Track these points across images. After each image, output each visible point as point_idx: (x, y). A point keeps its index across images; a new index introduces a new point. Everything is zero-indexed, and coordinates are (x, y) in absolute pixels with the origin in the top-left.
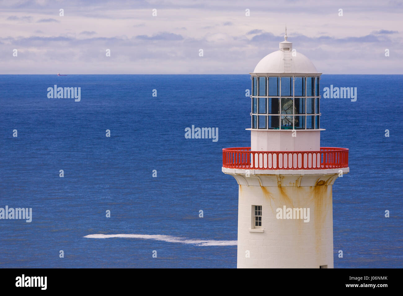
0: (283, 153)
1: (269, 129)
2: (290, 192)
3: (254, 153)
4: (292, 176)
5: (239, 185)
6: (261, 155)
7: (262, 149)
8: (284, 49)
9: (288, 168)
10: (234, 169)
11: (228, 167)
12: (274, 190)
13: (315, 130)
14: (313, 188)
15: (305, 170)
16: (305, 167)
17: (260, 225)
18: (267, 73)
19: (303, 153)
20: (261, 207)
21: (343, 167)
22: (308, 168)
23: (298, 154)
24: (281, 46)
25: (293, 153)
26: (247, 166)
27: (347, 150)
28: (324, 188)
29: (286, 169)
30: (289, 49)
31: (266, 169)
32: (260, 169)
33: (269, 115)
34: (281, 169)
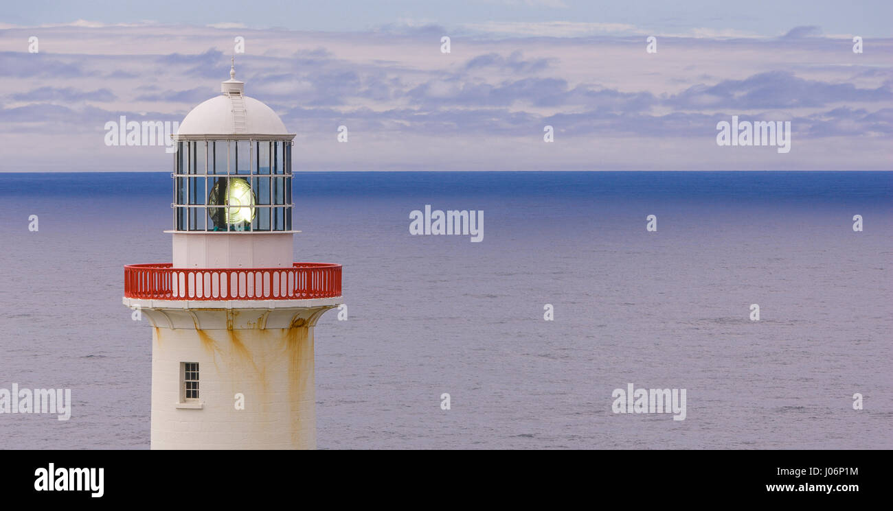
0: (238, 271)
1: (208, 230)
2: (247, 338)
4: (253, 311)
5: (155, 329)
6: (199, 275)
7: (196, 265)
8: (230, 93)
9: (247, 298)
10: (151, 300)
11: (137, 297)
12: (220, 336)
13: (286, 232)
14: (286, 332)
15: (276, 301)
16: (276, 295)
17: (195, 395)
19: (272, 271)
20: (198, 365)
21: (336, 295)
22: (280, 297)
23: (264, 272)
24: (224, 89)
26: (168, 296)
28: (303, 331)
29: (244, 299)
30: (239, 93)
31: (209, 299)
32: (198, 299)
33: (209, 206)
34: (236, 298)
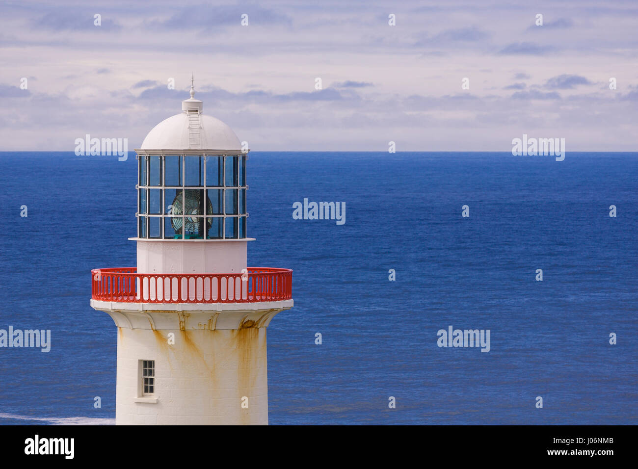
0: (188, 276)
1: (165, 238)
2: (199, 338)
3: (142, 276)
4: (202, 313)
5: (118, 328)
6: (153, 279)
7: (155, 270)
8: (189, 111)
9: (196, 301)
10: (111, 302)
11: (100, 299)
13: (238, 240)
14: (236, 332)
15: (223, 304)
16: (224, 299)
18: (162, 150)
19: (219, 277)
20: (154, 362)
21: (284, 299)
22: (228, 301)
23: (212, 277)
24: (184, 107)
25: (203, 276)
26: (131, 298)
27: (290, 272)
28: (253, 332)
29: (193, 302)
30: (197, 111)
31: (161, 302)
32: (152, 302)
33: (166, 216)
34: (186, 302)
